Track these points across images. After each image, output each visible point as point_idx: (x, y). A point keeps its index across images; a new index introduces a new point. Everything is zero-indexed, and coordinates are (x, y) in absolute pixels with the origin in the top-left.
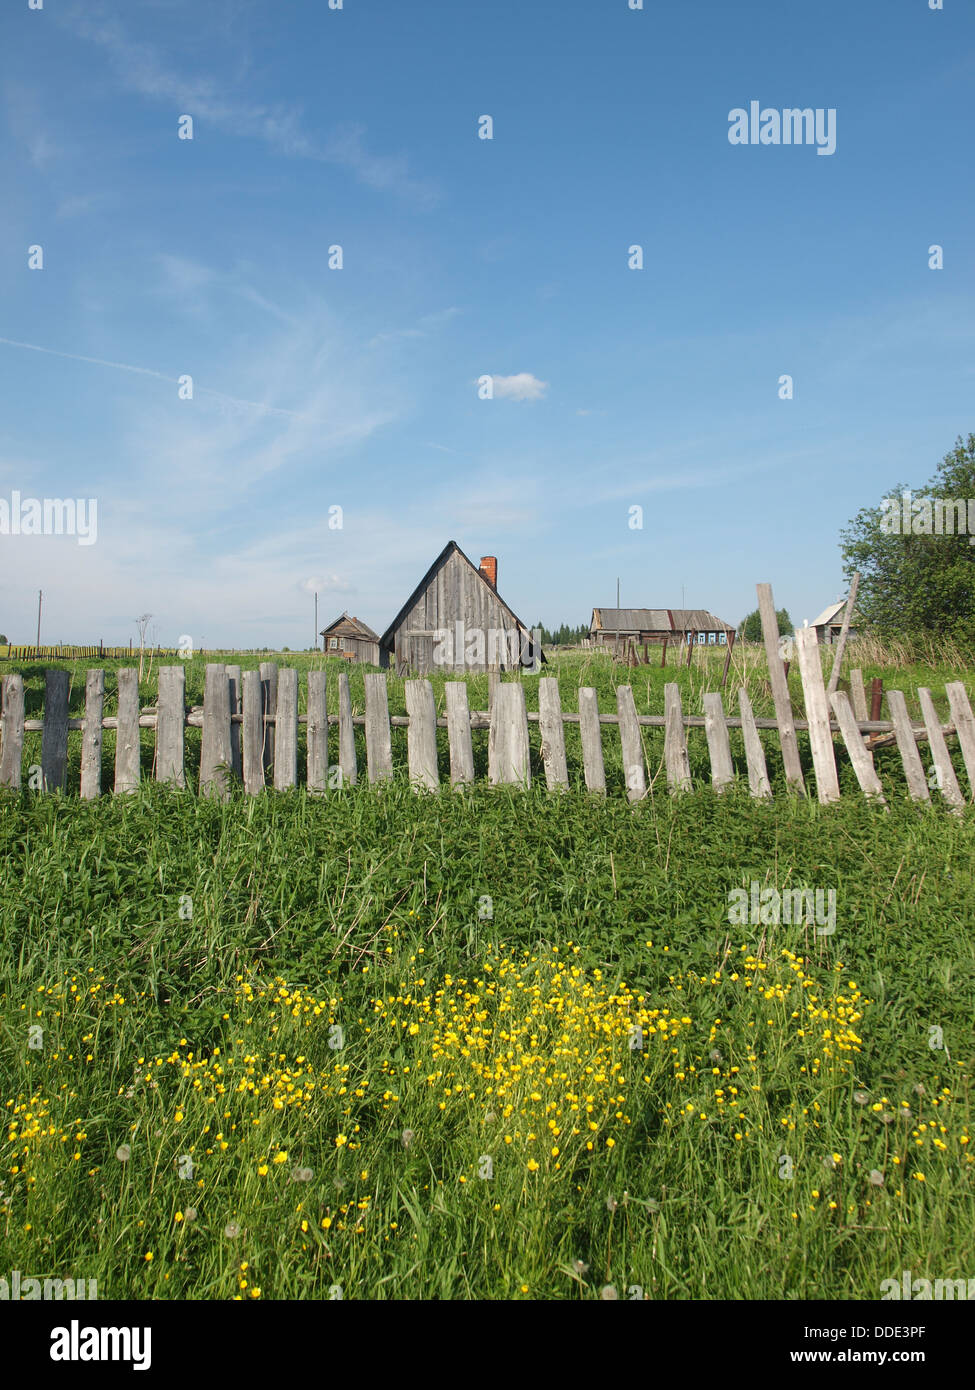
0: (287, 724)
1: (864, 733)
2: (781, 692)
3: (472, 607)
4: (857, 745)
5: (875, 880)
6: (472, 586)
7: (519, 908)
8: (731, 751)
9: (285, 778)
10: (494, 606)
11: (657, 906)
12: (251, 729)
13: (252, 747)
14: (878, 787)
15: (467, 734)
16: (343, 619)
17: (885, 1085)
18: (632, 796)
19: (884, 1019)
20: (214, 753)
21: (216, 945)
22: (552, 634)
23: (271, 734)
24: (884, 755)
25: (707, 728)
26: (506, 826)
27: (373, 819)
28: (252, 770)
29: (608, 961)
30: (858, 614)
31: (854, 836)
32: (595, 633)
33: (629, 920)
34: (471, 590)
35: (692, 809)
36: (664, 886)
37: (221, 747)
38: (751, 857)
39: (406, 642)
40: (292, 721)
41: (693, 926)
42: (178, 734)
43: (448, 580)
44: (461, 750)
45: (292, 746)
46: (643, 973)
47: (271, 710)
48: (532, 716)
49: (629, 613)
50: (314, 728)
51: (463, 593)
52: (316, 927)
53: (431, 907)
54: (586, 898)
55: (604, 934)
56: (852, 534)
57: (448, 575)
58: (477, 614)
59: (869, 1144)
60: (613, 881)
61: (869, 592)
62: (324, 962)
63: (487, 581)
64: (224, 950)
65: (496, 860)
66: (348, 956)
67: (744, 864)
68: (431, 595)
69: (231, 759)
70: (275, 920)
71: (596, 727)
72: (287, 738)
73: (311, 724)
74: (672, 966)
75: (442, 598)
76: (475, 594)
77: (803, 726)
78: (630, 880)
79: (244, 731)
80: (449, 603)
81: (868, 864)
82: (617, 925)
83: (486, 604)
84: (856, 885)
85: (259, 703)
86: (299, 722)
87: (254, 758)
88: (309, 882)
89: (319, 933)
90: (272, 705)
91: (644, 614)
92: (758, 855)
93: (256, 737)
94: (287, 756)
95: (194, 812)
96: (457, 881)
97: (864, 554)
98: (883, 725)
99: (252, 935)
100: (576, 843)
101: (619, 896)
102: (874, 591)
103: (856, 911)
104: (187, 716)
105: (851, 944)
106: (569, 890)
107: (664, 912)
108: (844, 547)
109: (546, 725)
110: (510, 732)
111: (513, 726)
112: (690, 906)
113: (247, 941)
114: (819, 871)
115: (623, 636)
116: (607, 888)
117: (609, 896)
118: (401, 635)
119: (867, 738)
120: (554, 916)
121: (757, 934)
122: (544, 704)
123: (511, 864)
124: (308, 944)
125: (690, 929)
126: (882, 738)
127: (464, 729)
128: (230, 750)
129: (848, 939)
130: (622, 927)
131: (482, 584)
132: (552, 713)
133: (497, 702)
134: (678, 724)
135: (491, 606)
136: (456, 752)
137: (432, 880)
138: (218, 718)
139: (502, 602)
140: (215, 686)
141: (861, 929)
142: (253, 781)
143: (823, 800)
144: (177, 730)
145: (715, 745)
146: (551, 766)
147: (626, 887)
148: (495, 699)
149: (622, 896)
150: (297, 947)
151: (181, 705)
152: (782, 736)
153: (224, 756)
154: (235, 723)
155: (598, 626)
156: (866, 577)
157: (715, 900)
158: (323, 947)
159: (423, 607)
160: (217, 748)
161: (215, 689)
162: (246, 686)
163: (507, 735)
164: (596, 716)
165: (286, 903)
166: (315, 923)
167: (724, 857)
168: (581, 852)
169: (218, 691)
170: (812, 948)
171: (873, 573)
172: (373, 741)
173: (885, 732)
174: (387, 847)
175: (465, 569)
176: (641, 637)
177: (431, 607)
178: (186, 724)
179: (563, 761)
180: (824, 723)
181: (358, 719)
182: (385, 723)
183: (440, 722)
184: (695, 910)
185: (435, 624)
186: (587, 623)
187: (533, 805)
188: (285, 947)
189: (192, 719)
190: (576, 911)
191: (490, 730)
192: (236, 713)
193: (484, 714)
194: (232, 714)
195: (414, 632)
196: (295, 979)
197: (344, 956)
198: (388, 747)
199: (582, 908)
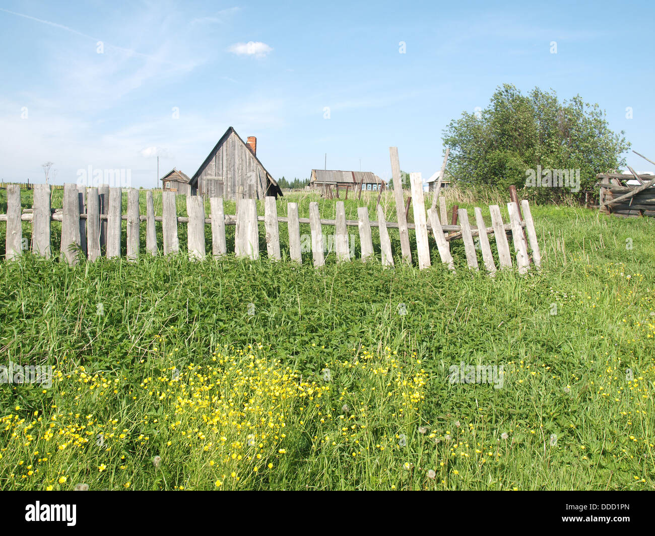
0: (115, 220)
1: (445, 232)
2: (401, 209)
3: (242, 164)
4: (441, 238)
5: (446, 310)
6: (242, 152)
7: (243, 326)
8: (373, 240)
9: (113, 250)
10: (254, 163)
11: (324, 324)
12: (93, 223)
13: (93, 233)
14: (451, 260)
15: (223, 228)
16: (173, 172)
17: (440, 422)
18: (315, 264)
19: (444, 385)
20: (69, 237)
21: (53, 348)
22: (290, 183)
23: (105, 226)
24: (455, 244)
25: (360, 227)
26: (240, 279)
27: (162, 275)
28: (93, 247)
29: (293, 355)
30: (450, 175)
31: (435, 287)
32: (313, 183)
33: (306, 332)
34: (241, 155)
35: (348, 271)
36: (328, 313)
37: (74, 233)
38: (378, 298)
39: (204, 183)
40: (118, 219)
41: (342, 335)
42: (46, 225)
43: (228, 149)
44: (219, 237)
45: (118, 233)
46: (311, 362)
47: (105, 211)
48: (261, 218)
49: (331, 172)
50: (131, 223)
51: (237, 156)
52: (119, 337)
53: (190, 325)
54: (283, 319)
55: (292, 340)
56: (448, 132)
57: (228, 146)
58: (244, 168)
59: (429, 455)
60: (299, 310)
61: (456, 164)
62: (123, 357)
63: (251, 150)
64: (59, 351)
65: (232, 298)
66: (138, 353)
67: (374, 301)
68: (219, 157)
69: (80, 240)
70: (94, 333)
71: (297, 226)
72: (114, 228)
73: (129, 220)
74: (328, 357)
75: (225, 158)
76: (244, 157)
77: (412, 227)
78: (309, 310)
79: (88, 224)
80: (229, 162)
81: (442, 301)
82: (299, 335)
83: (250, 163)
84: (434, 313)
85: (97, 208)
86: (122, 219)
87: (94, 240)
88: (119, 311)
89: (121, 340)
90: (106, 209)
91: (339, 173)
92: (383, 296)
93: (95, 228)
94: (114, 239)
95: (52, 270)
96: (208, 309)
97: (454, 144)
98: (456, 227)
99: (76, 342)
100: (281, 289)
101: (302, 318)
102: (459, 164)
103: (432, 326)
104: (52, 215)
105: (428, 344)
106: (272, 315)
107: (327, 328)
108: (443, 139)
109: (268, 224)
110: (247, 227)
111: (250, 224)
112: (341, 324)
113: (74, 345)
114: (414, 305)
115: (328, 185)
116: (296, 314)
117: (297, 318)
118: (201, 179)
119: (447, 234)
120: (262, 330)
121: (378, 339)
122: (267, 212)
123: (241, 301)
124: (113, 346)
125: (340, 337)
126: (454, 235)
127: (221, 225)
128: (79, 235)
129: (427, 342)
130: (302, 335)
131: (248, 151)
132: (272, 217)
133: (240, 210)
134: (344, 224)
135: (252, 164)
136: (216, 238)
137: (192, 309)
138: (72, 216)
139: (259, 162)
140: (69, 197)
141: (435, 336)
142: (94, 253)
143: (421, 267)
144: (46, 223)
145: (364, 237)
146: (271, 247)
147: (307, 314)
148: (239, 208)
149: (304, 318)
150: (106, 349)
151: (48, 208)
152: (400, 232)
153: (75, 238)
154: (83, 220)
155: (314, 179)
156: (455, 156)
157: (357, 321)
158: (122, 348)
159: (214, 163)
160: (71, 233)
161: (70, 199)
162: (89, 197)
163: (246, 229)
164: (297, 219)
165: (102, 323)
166: (118, 334)
167: (363, 297)
168: (283, 294)
169: (71, 200)
170: (408, 347)
171: (458, 154)
172: (167, 231)
173: (456, 231)
174: (167, 290)
175: (238, 143)
176: (337, 186)
177: (219, 164)
178: (52, 219)
179: (277, 244)
180: (424, 226)
181: (158, 218)
182: (174, 221)
183: (207, 221)
184: (344, 326)
185: (221, 173)
186: (309, 178)
187: (256, 268)
188: (98, 349)
189: (55, 216)
190: (277, 326)
191: (236, 226)
192: (83, 213)
193: (232, 217)
194: (80, 213)
195: (209, 177)
196: (103, 368)
197: (135, 353)
198: (176, 234)
199: (280, 325)
